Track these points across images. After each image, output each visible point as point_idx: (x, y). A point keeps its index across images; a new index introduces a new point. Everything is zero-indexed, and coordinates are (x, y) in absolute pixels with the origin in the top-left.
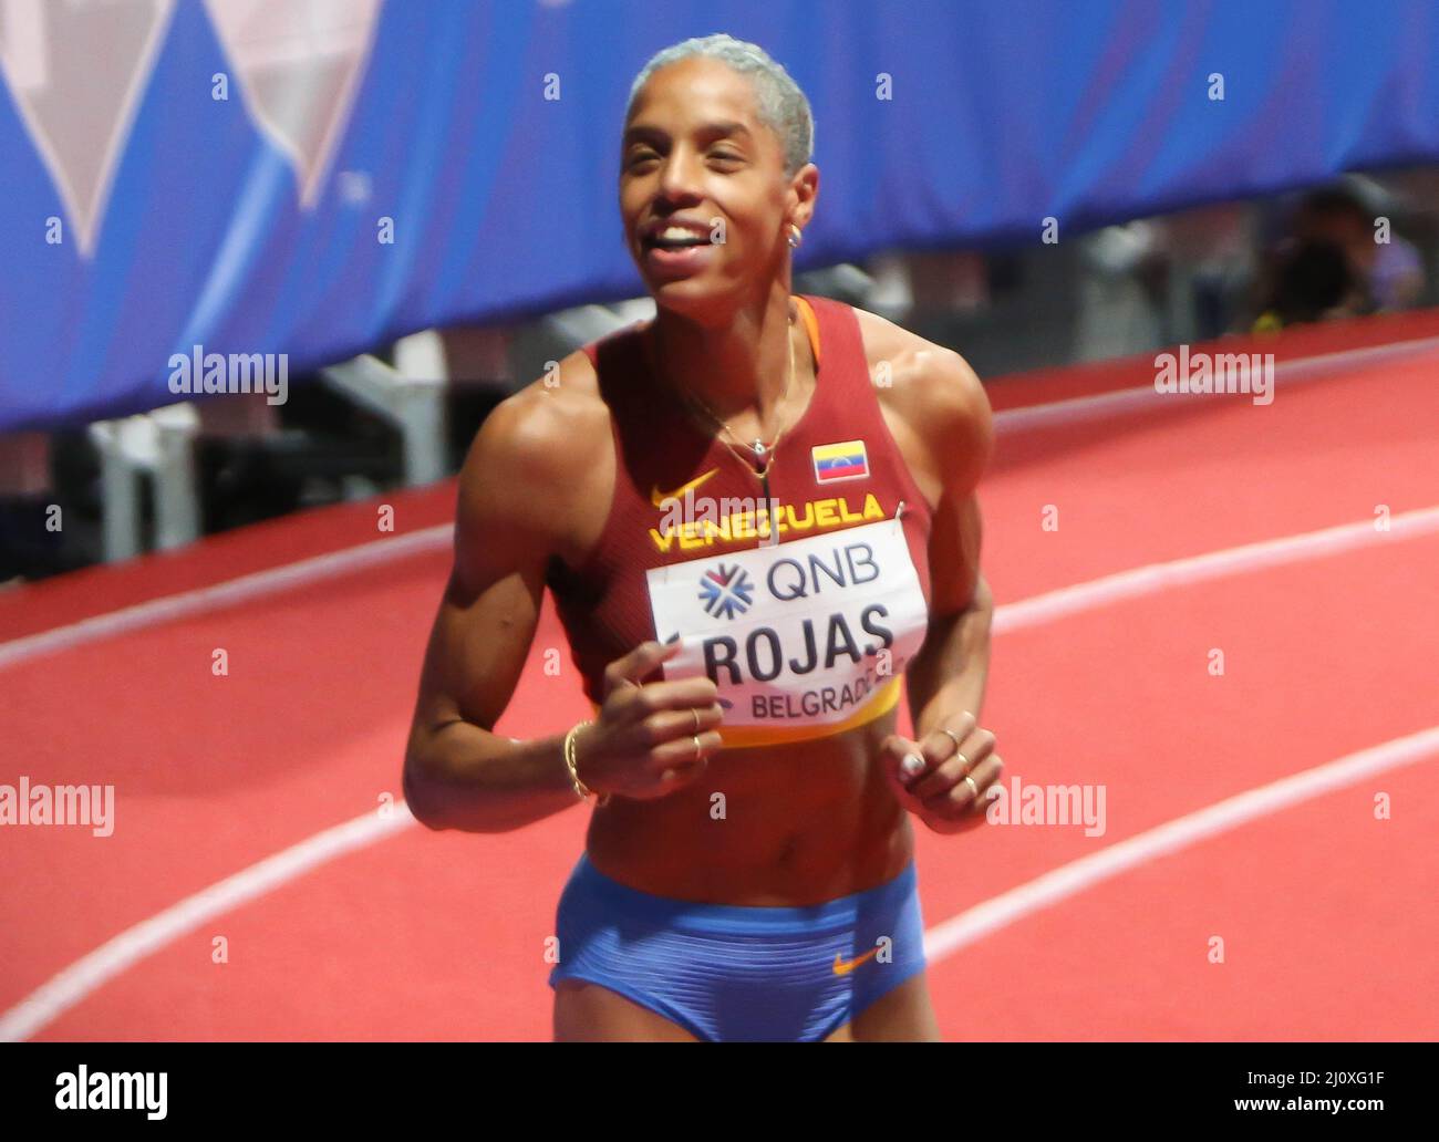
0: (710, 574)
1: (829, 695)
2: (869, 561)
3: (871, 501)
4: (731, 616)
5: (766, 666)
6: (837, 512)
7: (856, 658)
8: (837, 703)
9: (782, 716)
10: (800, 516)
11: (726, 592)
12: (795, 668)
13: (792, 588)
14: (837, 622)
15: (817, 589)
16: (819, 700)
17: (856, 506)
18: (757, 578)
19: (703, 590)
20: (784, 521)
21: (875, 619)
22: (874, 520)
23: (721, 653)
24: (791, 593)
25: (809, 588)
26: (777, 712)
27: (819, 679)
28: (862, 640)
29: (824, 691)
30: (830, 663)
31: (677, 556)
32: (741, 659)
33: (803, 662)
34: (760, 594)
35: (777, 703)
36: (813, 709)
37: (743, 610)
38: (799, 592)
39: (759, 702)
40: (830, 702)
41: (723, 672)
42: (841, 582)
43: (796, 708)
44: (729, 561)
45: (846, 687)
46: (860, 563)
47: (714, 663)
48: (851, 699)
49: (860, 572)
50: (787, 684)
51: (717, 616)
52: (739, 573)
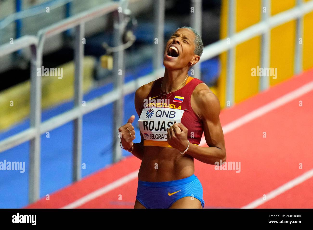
1: (160, 136)
2: (174, 115)
4: (149, 118)
5: (151, 127)
7: (165, 130)
8: (161, 138)
11: (150, 114)
12: (155, 128)
13: (159, 115)
14: (164, 123)
16: (158, 136)
17: (177, 106)
18: (155, 113)
21: (170, 124)
23: (146, 123)
25: (162, 116)
27: (158, 132)
28: (167, 127)
29: (159, 135)
30: (161, 130)
32: (148, 125)
33: (157, 129)
34: (154, 115)
36: (157, 138)
37: (151, 117)
39: (151, 135)
42: (167, 116)
45: (163, 135)
46: (172, 114)
47: (144, 126)
48: (163, 138)
49: (171, 116)
50: (154, 132)
51: (147, 117)
52: (153, 111)
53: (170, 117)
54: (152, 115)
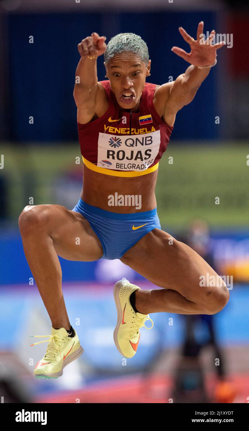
0: (112, 138)
1: (134, 165)
2: (151, 140)
3: (153, 127)
4: (115, 147)
5: (121, 157)
6: (145, 131)
7: (142, 160)
8: (136, 167)
9: (123, 168)
10: (137, 131)
11: (115, 142)
12: (127, 158)
13: (130, 144)
14: (139, 152)
15: (136, 146)
16: (132, 166)
17: (150, 129)
18: (123, 141)
19: (110, 141)
20: (133, 131)
21: (148, 152)
22: (154, 131)
23: (111, 153)
26: (121, 167)
27: (133, 161)
28: (144, 156)
30: (136, 159)
31: (107, 132)
32: (115, 155)
33: (130, 158)
34: (123, 144)
36: (130, 167)
37: (118, 146)
38: (132, 145)
39: (118, 165)
40: (134, 167)
41: (111, 156)
42: (142, 144)
43: (126, 167)
44: (117, 137)
45: (138, 165)
46: (148, 140)
48: (139, 168)
49: (148, 142)
50: (125, 161)
51: (112, 146)
52: (119, 139)
53: (146, 144)
54: (120, 144)
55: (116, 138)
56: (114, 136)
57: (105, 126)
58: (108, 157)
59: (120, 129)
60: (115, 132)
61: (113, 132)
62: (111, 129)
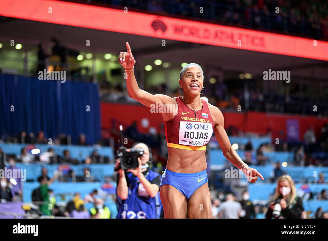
0: (188, 123)
1: (199, 143)
2: (207, 127)
3: (208, 121)
4: (189, 129)
5: (192, 137)
6: (204, 121)
7: (203, 138)
10: (199, 120)
11: (189, 126)
12: (195, 137)
14: (202, 133)
16: (198, 143)
17: (206, 121)
18: (193, 125)
19: (186, 125)
20: (197, 120)
21: (206, 134)
22: (208, 123)
23: (187, 134)
24: (197, 128)
25: (199, 128)
26: (192, 143)
27: (198, 140)
28: (204, 136)
30: (200, 138)
31: (184, 120)
32: (189, 135)
33: (197, 138)
34: (193, 127)
35: (192, 142)
36: (197, 144)
37: (191, 129)
38: (198, 128)
39: (190, 142)
41: (187, 136)
42: (203, 129)
43: (195, 143)
46: (206, 127)
47: (185, 135)
50: (194, 140)
51: (187, 129)
52: (191, 124)
53: (205, 129)
54: (192, 127)
55: (189, 123)
56: (188, 122)
57: (181, 117)
58: (185, 137)
59: (190, 118)
60: (188, 120)
61: (187, 120)
62: (185, 118)
